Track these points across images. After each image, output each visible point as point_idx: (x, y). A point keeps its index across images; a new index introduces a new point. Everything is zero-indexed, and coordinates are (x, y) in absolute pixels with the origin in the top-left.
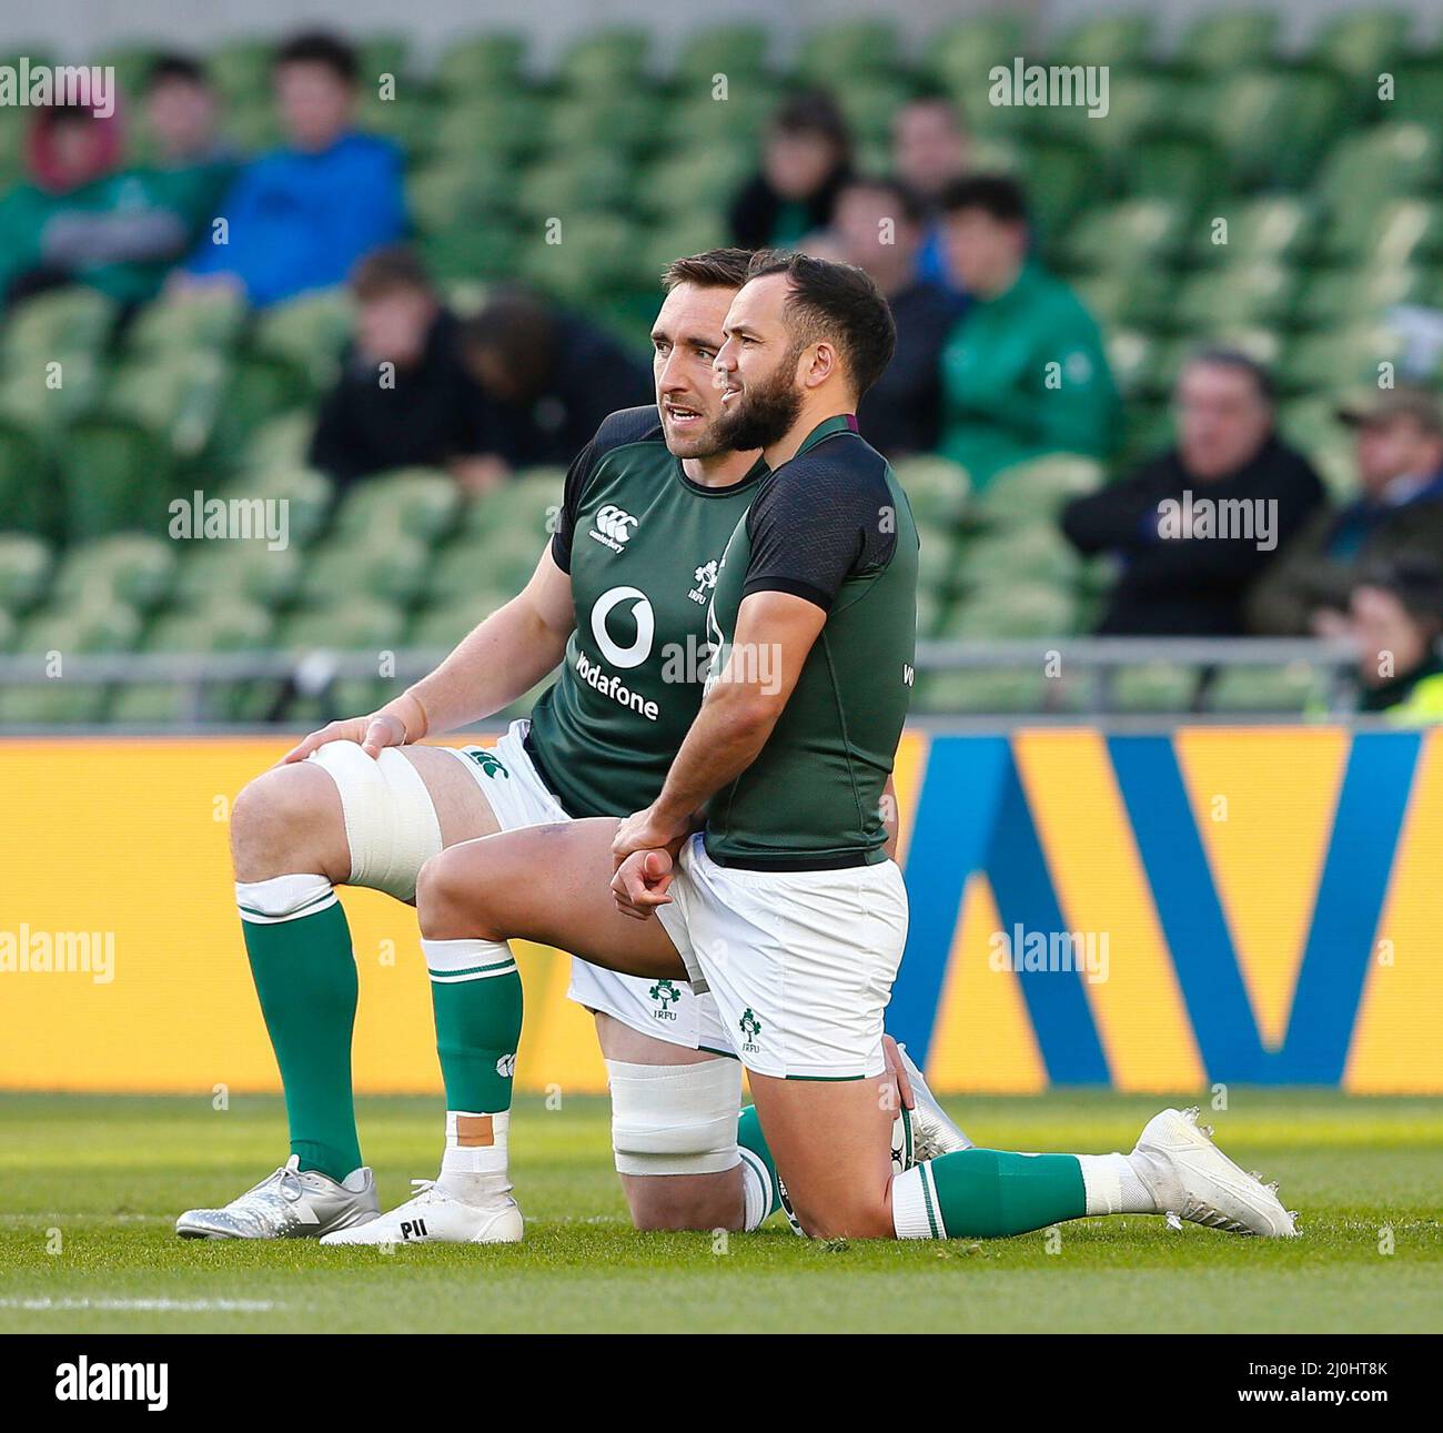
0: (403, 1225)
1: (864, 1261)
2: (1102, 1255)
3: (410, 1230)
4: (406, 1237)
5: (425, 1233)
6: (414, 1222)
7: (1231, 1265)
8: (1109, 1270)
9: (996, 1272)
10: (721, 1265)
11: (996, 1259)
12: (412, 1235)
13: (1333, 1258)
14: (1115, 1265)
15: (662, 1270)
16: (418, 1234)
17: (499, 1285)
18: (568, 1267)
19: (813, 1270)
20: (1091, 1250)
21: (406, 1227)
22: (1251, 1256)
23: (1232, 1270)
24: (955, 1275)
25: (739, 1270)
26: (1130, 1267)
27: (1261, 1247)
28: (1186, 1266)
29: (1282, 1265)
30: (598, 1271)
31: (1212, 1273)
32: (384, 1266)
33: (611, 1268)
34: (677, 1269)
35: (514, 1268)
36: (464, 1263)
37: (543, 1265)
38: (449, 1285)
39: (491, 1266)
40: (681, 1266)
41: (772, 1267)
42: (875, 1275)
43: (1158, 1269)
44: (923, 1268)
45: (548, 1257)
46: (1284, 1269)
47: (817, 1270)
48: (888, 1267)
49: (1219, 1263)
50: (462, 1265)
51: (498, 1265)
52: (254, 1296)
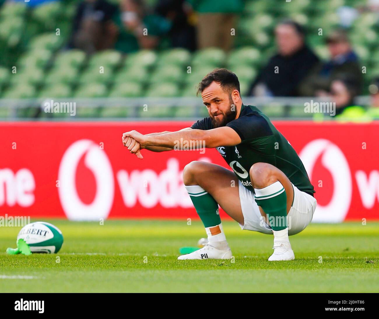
0: (201, 255)
1: (194, 266)
2: (258, 265)
3: (203, 256)
4: (202, 258)
5: (207, 257)
6: (205, 254)
7: (293, 268)
8: (260, 269)
9: (229, 270)
10: (155, 268)
11: (229, 266)
12: (204, 257)
13: (320, 266)
14: (261, 268)
15: (139, 268)
16: (205, 257)
17: (95, 272)
18: (113, 267)
19: (180, 269)
20: (255, 264)
21: (202, 255)
22: (298, 266)
23: (293, 270)
24: (218, 270)
25: (160, 268)
26: (265, 269)
27: (301, 264)
28: (280, 268)
29: (306, 268)
30: (121, 269)
31: (288, 271)
32: (64, 267)
33: (125, 268)
34: (143, 268)
35: (99, 268)
36: (85, 266)
37: (107, 267)
38: (81, 272)
39: (93, 267)
40: (144, 268)
41: (169, 268)
42: (197, 270)
43: (273, 270)
44: (210, 269)
45: (108, 265)
46: (307, 270)
47: (181, 269)
48: (200, 268)
49: (289, 268)
50: (85, 267)
51: (94, 267)
52: (28, 275)
